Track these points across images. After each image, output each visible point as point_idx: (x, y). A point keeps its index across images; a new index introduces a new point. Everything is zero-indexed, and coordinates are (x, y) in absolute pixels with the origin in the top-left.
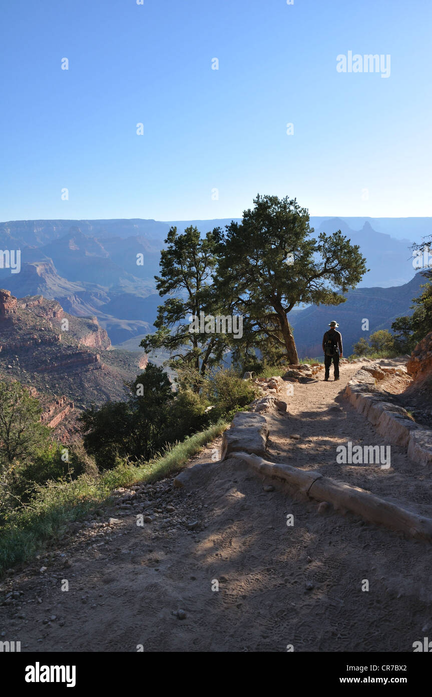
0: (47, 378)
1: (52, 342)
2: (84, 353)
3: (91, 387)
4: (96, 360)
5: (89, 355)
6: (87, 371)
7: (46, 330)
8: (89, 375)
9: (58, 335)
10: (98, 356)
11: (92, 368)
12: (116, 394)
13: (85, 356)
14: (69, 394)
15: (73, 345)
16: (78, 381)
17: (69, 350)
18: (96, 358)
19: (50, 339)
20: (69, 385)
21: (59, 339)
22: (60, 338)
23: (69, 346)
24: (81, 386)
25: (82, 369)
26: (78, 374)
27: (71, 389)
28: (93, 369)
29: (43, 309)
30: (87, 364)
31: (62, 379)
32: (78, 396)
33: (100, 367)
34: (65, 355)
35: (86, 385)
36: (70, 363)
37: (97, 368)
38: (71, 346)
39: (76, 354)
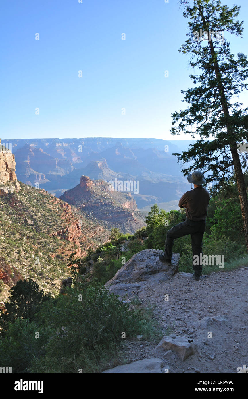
0: (106, 223)
1: (110, 204)
2: (126, 211)
3: (129, 229)
4: (132, 216)
5: (129, 213)
6: (127, 221)
7: (107, 198)
8: (128, 223)
9: (113, 201)
10: (133, 214)
13: (126, 213)
16: (122, 226)
17: (118, 209)
18: (132, 214)
19: (109, 203)
21: (113, 203)
23: (118, 207)
25: (124, 220)
26: (122, 222)
28: (130, 220)
29: (104, 187)
30: (127, 217)
31: (114, 224)
33: (134, 220)
34: (116, 212)
35: (126, 228)
36: (119, 216)
37: (132, 220)
38: (119, 207)
39: (122, 212)
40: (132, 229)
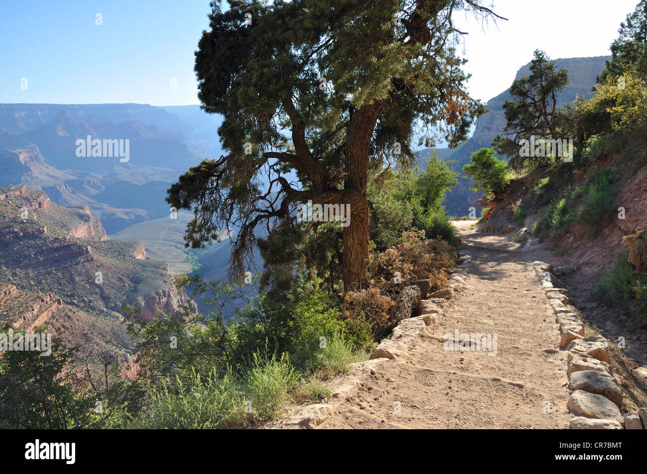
0: (31, 274)
1: (37, 235)
2: (73, 245)
3: (83, 281)
4: (87, 252)
5: (80, 247)
6: (78, 264)
7: (28, 222)
8: (79, 267)
9: (43, 227)
10: (89, 248)
11: (83, 260)
12: (110, 287)
13: (74, 248)
14: (58, 289)
15: (60, 237)
16: (67, 275)
17: (56, 243)
18: (87, 249)
19: (33, 232)
20: (58, 280)
21: (43, 231)
22: (46, 231)
23: (55, 239)
24: (72, 280)
25: (71, 262)
26: (66, 268)
27: (60, 284)
28: (85, 262)
29: (27, 199)
30: (77, 257)
31: (49, 274)
32: (67, 291)
33: (92, 260)
34: (51, 248)
35: (77, 279)
36: (58, 256)
37: (88, 261)
38: (58, 238)
39: (65, 247)
40: (90, 279)
